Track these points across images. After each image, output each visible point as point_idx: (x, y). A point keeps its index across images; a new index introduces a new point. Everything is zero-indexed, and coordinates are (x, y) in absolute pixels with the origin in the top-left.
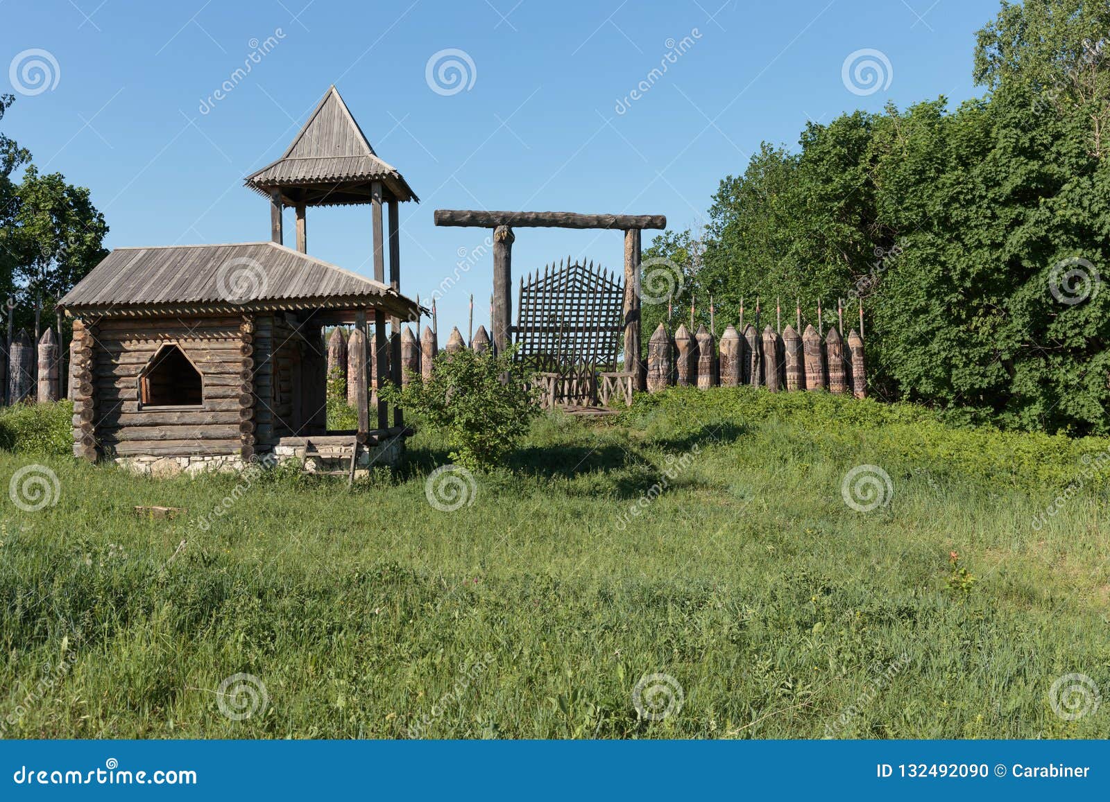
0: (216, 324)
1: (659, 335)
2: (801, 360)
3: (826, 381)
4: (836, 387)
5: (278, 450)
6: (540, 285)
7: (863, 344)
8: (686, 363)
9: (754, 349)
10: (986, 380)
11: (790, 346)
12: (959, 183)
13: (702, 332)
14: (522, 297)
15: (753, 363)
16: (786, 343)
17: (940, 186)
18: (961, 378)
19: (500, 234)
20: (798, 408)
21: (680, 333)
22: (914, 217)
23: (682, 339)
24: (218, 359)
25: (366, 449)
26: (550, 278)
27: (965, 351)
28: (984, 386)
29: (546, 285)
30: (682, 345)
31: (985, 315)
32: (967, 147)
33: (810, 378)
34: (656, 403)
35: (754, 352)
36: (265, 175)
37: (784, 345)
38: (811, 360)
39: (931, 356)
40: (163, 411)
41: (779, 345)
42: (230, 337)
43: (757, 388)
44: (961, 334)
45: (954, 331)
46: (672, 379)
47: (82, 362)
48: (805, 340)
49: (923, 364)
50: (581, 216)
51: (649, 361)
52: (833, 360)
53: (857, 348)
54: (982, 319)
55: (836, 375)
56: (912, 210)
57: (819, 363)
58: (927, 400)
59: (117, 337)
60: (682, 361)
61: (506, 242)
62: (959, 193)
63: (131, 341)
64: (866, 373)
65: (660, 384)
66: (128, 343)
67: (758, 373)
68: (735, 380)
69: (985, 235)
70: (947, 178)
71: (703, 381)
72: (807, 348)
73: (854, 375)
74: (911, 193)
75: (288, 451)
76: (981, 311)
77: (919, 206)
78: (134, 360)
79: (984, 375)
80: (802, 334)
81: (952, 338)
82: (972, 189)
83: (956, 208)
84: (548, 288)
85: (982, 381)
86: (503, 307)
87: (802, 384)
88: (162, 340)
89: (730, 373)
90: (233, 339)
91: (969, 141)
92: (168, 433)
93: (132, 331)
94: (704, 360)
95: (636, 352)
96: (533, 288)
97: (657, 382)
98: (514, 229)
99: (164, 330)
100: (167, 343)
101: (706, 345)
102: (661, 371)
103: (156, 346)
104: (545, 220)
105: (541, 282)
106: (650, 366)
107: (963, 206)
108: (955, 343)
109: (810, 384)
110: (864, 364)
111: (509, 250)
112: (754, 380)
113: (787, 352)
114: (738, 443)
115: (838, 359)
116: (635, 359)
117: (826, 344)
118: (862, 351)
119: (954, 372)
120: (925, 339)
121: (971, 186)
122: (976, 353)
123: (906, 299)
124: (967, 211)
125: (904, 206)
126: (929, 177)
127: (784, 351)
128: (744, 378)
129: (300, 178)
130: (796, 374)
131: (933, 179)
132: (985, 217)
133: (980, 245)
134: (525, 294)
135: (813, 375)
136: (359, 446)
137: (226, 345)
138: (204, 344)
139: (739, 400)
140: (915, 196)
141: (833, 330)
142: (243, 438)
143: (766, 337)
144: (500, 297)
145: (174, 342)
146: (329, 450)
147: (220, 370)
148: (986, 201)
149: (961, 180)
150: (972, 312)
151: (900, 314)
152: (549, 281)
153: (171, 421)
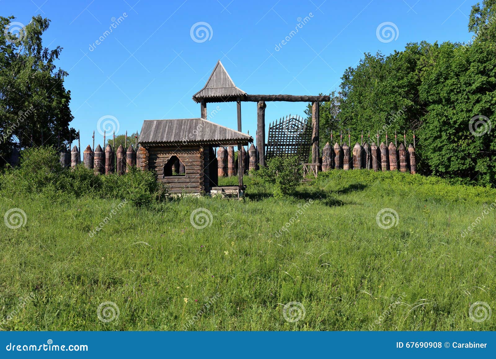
0: (190, 148)
1: (327, 147)
2: (388, 158)
3: (399, 167)
4: (403, 169)
5: (212, 191)
6: (278, 126)
7: (415, 150)
8: (338, 159)
9: (367, 153)
10: (465, 166)
11: (383, 152)
12: (454, 85)
13: (345, 146)
14: (270, 132)
15: (367, 159)
16: (381, 150)
17: (446, 85)
18: (454, 165)
19: (260, 104)
20: (386, 178)
21: (336, 146)
22: (435, 98)
23: (337, 149)
24: (191, 160)
25: (242, 191)
26: (282, 123)
27: (456, 154)
28: (464, 168)
29: (280, 126)
30: (337, 151)
31: (464, 139)
32: (459, 68)
33: (392, 165)
34: (327, 176)
35: (367, 154)
36: (200, 94)
37: (380, 151)
38: (392, 158)
39: (442, 156)
40: (171, 178)
41: (378, 151)
42: (194, 153)
43: (369, 170)
44: (454, 147)
45: (451, 146)
46: (332, 166)
47: (145, 161)
48: (389, 149)
49: (439, 160)
50: (294, 96)
51: (323, 158)
52: (402, 157)
53: (412, 152)
54: (463, 141)
55: (403, 164)
56: (434, 95)
57: (396, 159)
58: (442, 175)
59: (156, 153)
60: (337, 158)
61: (263, 108)
62: (455, 88)
63: (160, 154)
64: (416, 163)
65: (328, 168)
66: (159, 155)
67: (369, 163)
68: (359, 166)
69: (464, 106)
70: (449, 82)
71: (346, 167)
72: (390, 152)
73: (411, 164)
74: (434, 88)
75: (215, 192)
76: (463, 138)
77: (437, 94)
78: (162, 161)
79: (464, 164)
80: (388, 146)
81: (450, 149)
82: (460, 87)
83: (453, 95)
84: (281, 127)
85: (463, 167)
86: (262, 136)
87: (388, 168)
88: (171, 154)
89: (357, 164)
90: (196, 153)
91: (460, 65)
92: (174, 186)
93: (161, 151)
94: (346, 158)
95: (317, 154)
96: (274, 128)
97: (326, 167)
98: (266, 103)
99: (172, 151)
100: (173, 155)
101: (347, 151)
102: (328, 163)
103: (170, 156)
104: (279, 98)
105: (278, 125)
106: (323, 161)
107: (456, 94)
108: (452, 151)
109: (392, 168)
110: (415, 159)
111: (264, 111)
112: (367, 166)
113: (382, 154)
114: (364, 191)
115: (404, 157)
116: (317, 158)
117: (399, 151)
118: (414, 154)
119: (452, 163)
120: (440, 149)
121: (459, 86)
122: (461, 154)
123: (432, 132)
124: (457, 96)
125: (431, 93)
126: (441, 82)
127: (380, 154)
128: (363, 166)
129: (212, 96)
130: (385, 164)
131: (443, 82)
132: (465, 99)
133: (462, 111)
134: (271, 130)
135: (393, 164)
136: (240, 190)
137: (193, 156)
138: (186, 155)
139: (362, 175)
140: (436, 89)
141: (402, 144)
142: (201, 187)
143: (373, 148)
144: (260, 132)
145: (175, 155)
146: (229, 191)
147: (191, 164)
148: (465, 92)
149: (455, 83)
150: (459, 138)
151: (429, 138)
152: (281, 125)
153: (175, 182)
